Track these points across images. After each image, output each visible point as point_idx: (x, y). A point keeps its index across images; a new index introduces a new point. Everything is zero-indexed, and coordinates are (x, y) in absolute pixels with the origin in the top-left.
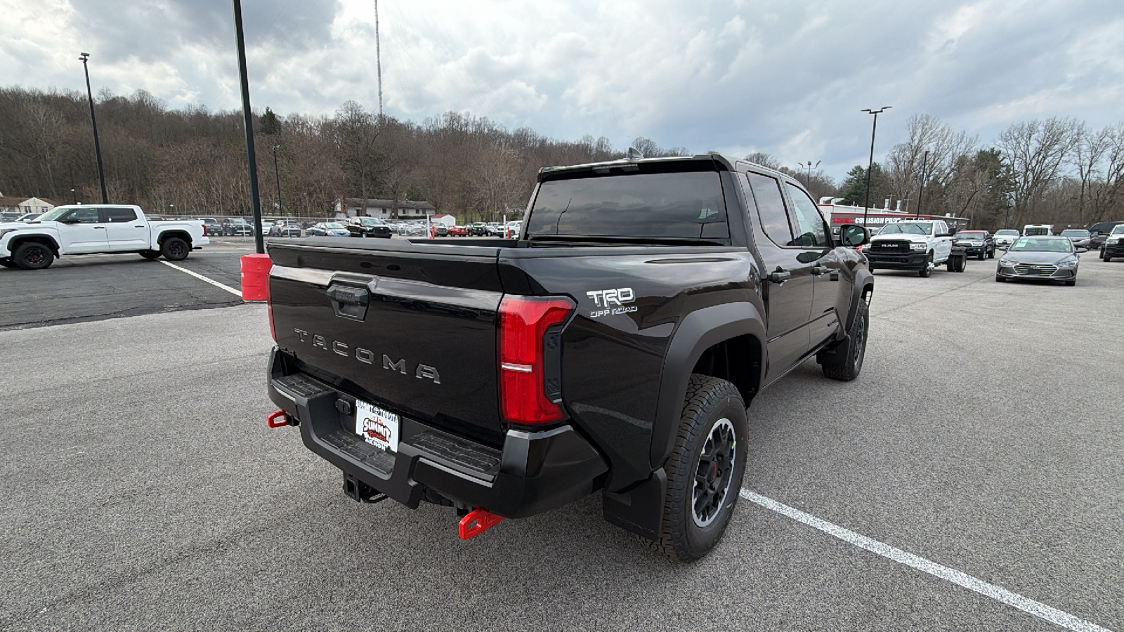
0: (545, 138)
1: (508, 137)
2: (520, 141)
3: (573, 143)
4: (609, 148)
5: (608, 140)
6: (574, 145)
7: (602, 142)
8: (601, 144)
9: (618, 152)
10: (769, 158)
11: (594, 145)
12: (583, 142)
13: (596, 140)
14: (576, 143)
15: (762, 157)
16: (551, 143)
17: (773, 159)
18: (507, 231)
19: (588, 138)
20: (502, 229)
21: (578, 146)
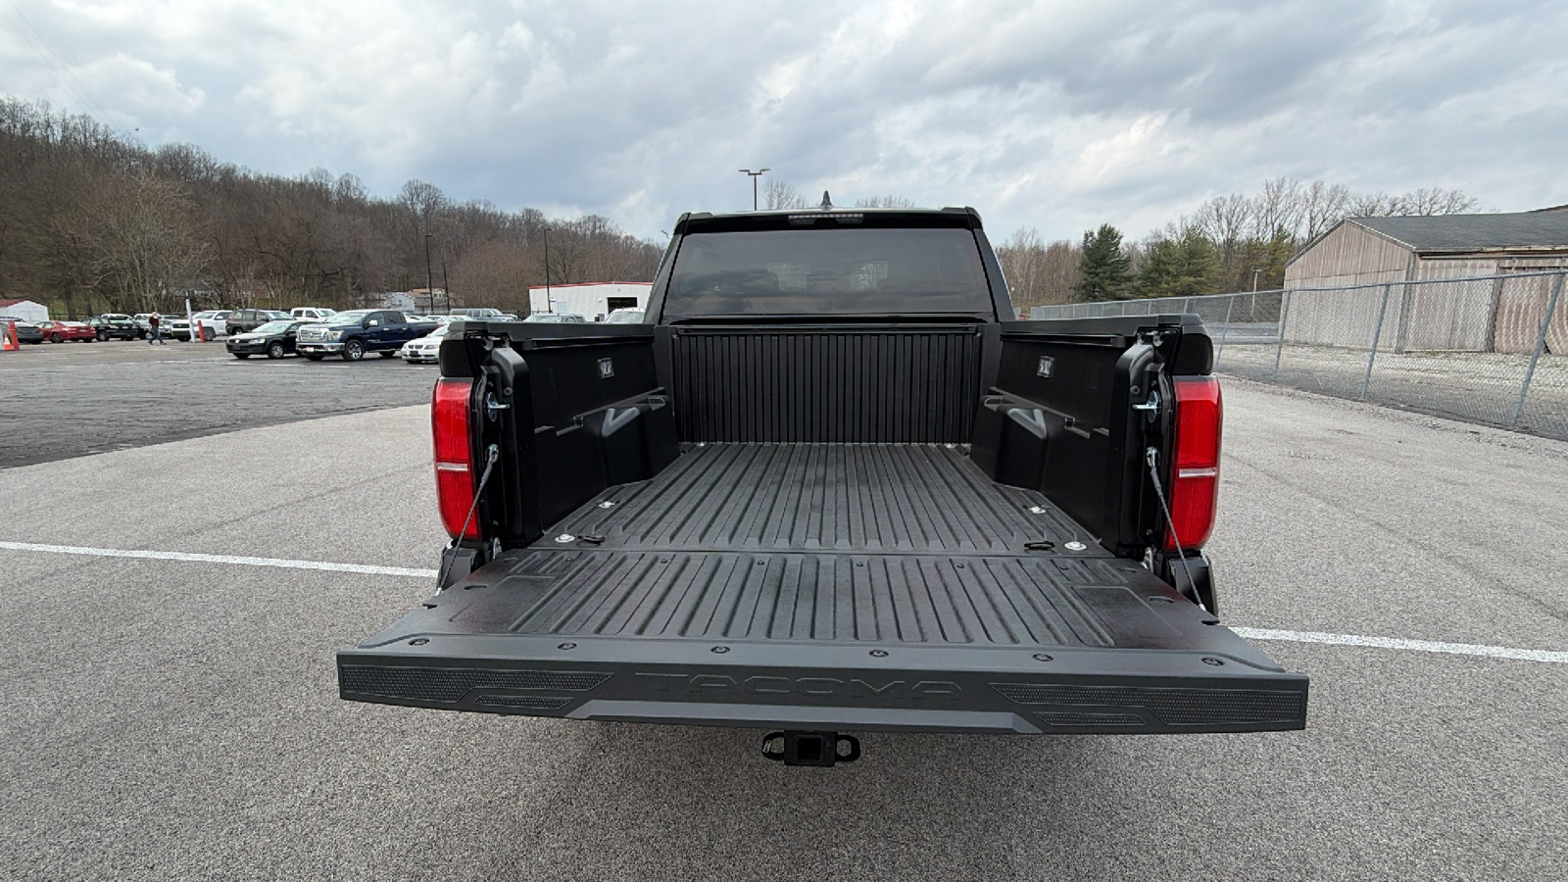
0: (231, 166)
1: (146, 159)
2: (176, 166)
3: (291, 178)
4: (361, 193)
5: (358, 179)
6: (294, 184)
7: (347, 182)
8: (345, 183)
9: (378, 199)
10: (609, 222)
11: (333, 186)
12: (311, 180)
13: (337, 177)
14: (298, 180)
15: (599, 220)
16: (245, 177)
17: (615, 224)
18: (197, 329)
19: (320, 173)
20: (187, 326)
21: (301, 185)
